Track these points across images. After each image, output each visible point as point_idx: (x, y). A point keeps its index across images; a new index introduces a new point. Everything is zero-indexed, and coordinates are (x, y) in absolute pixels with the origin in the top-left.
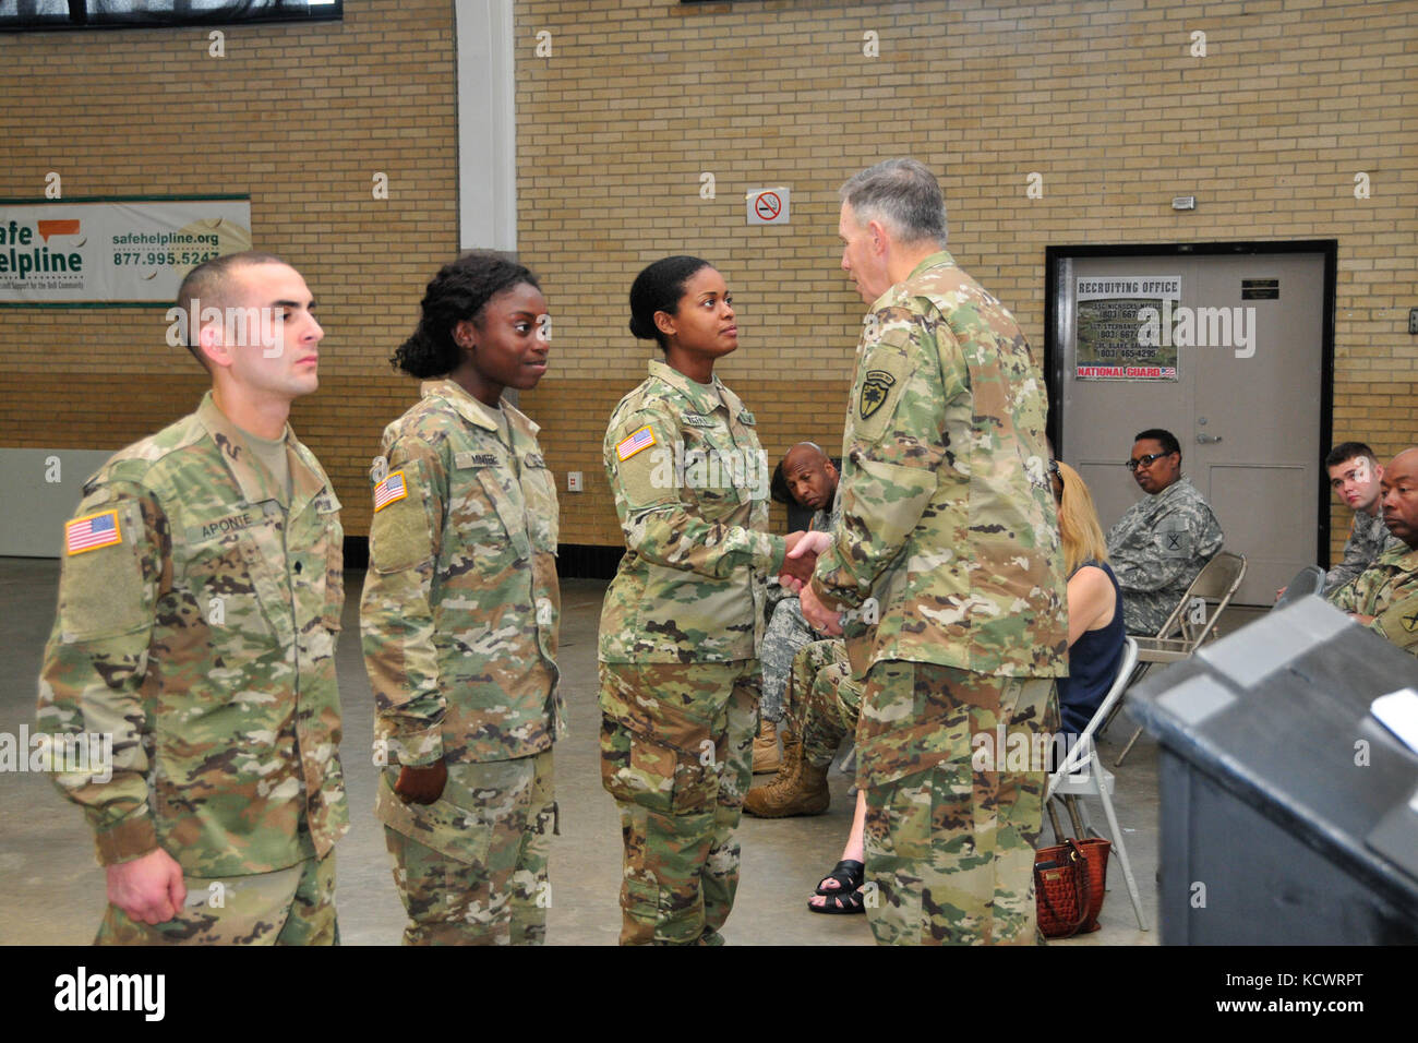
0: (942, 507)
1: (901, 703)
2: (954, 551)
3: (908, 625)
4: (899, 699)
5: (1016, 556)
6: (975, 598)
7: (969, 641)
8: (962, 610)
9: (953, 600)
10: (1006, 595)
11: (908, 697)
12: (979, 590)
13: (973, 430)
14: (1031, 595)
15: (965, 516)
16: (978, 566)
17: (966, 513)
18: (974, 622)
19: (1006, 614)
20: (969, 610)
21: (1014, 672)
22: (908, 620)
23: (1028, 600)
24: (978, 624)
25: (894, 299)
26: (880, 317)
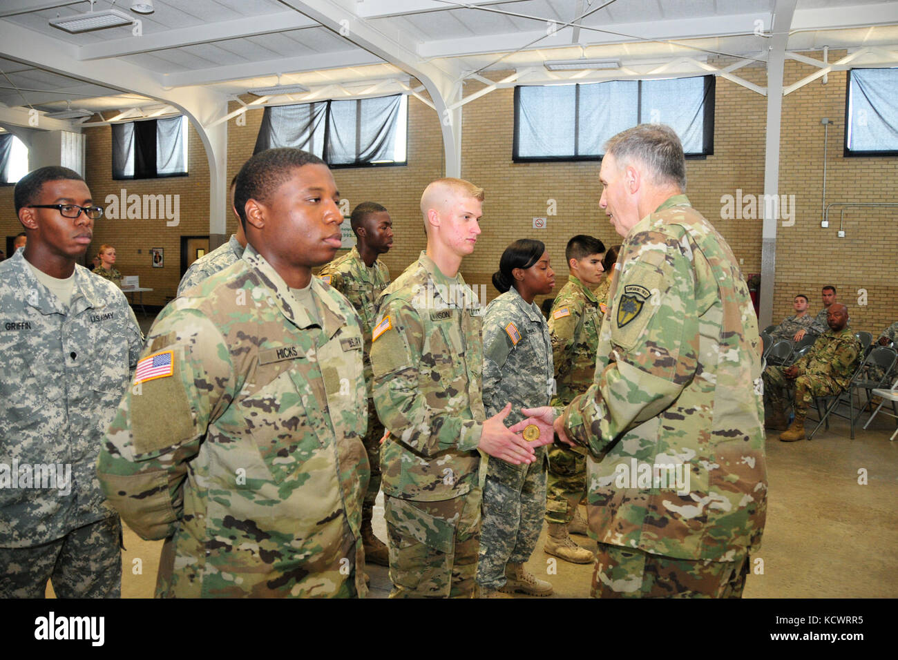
0: (690, 411)
1: (631, 580)
2: (698, 452)
3: (652, 517)
4: (629, 576)
5: (745, 456)
6: (713, 495)
7: (704, 533)
8: (701, 506)
9: (694, 497)
10: (736, 491)
11: (638, 575)
12: (716, 488)
13: (720, 344)
14: (756, 489)
15: (709, 420)
16: (717, 466)
17: (711, 418)
18: (709, 517)
19: (736, 509)
20: (706, 507)
21: (735, 557)
22: (652, 513)
23: (753, 494)
24: (713, 519)
25: (652, 225)
26: (638, 239)
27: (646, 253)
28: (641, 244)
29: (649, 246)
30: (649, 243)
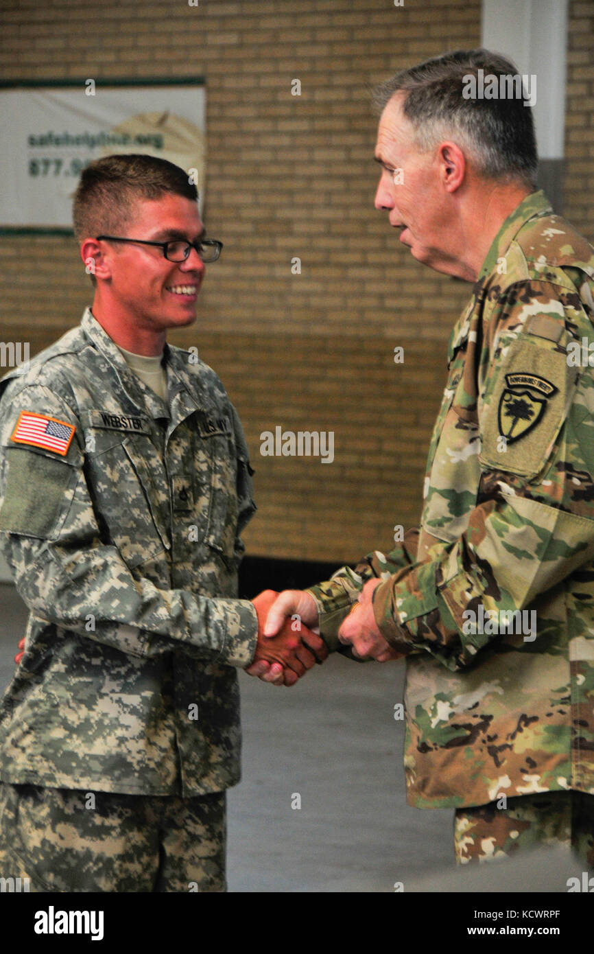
22: (581, 732)
25: (531, 267)
26: (515, 294)
27: (530, 319)
28: (519, 302)
29: (535, 307)
30: (534, 301)
